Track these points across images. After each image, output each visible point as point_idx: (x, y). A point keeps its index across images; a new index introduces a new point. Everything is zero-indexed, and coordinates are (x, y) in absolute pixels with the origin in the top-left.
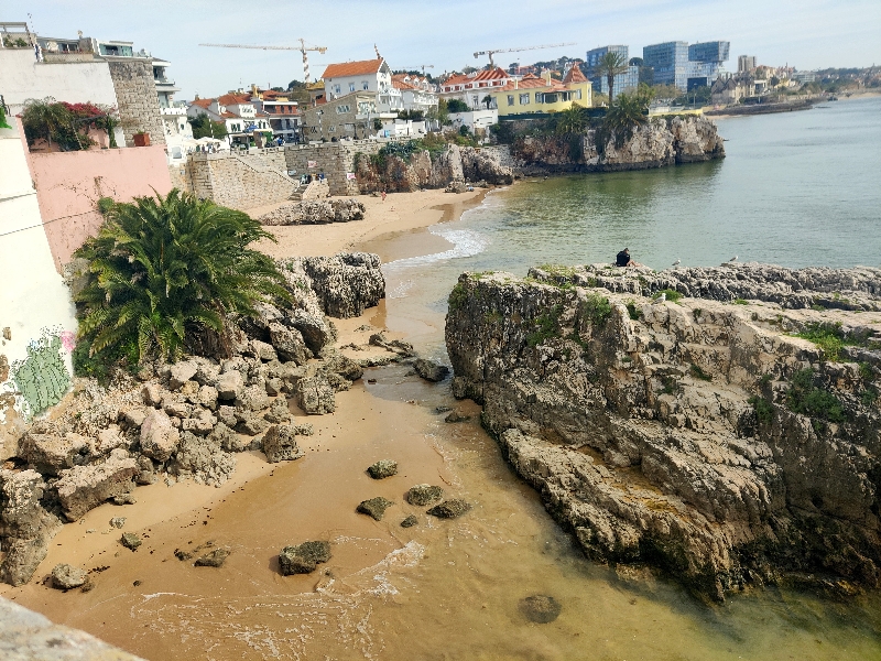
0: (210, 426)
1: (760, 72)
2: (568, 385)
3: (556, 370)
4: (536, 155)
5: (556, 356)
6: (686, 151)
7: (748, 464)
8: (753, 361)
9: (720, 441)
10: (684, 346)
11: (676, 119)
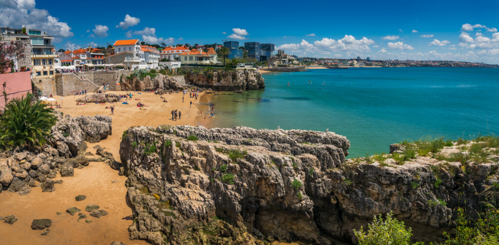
0: (25, 176)
3: (153, 165)
4: (194, 81)
5: (153, 160)
6: (250, 83)
7: (203, 199)
9: (197, 191)
10: (192, 157)
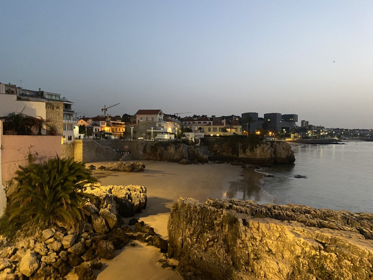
0: (54, 261)
1: (310, 127)
2: (217, 253)
3: (212, 246)
4: (218, 152)
5: (213, 240)
6: (279, 155)
8: (293, 248)
10: (265, 239)
11: (275, 143)
